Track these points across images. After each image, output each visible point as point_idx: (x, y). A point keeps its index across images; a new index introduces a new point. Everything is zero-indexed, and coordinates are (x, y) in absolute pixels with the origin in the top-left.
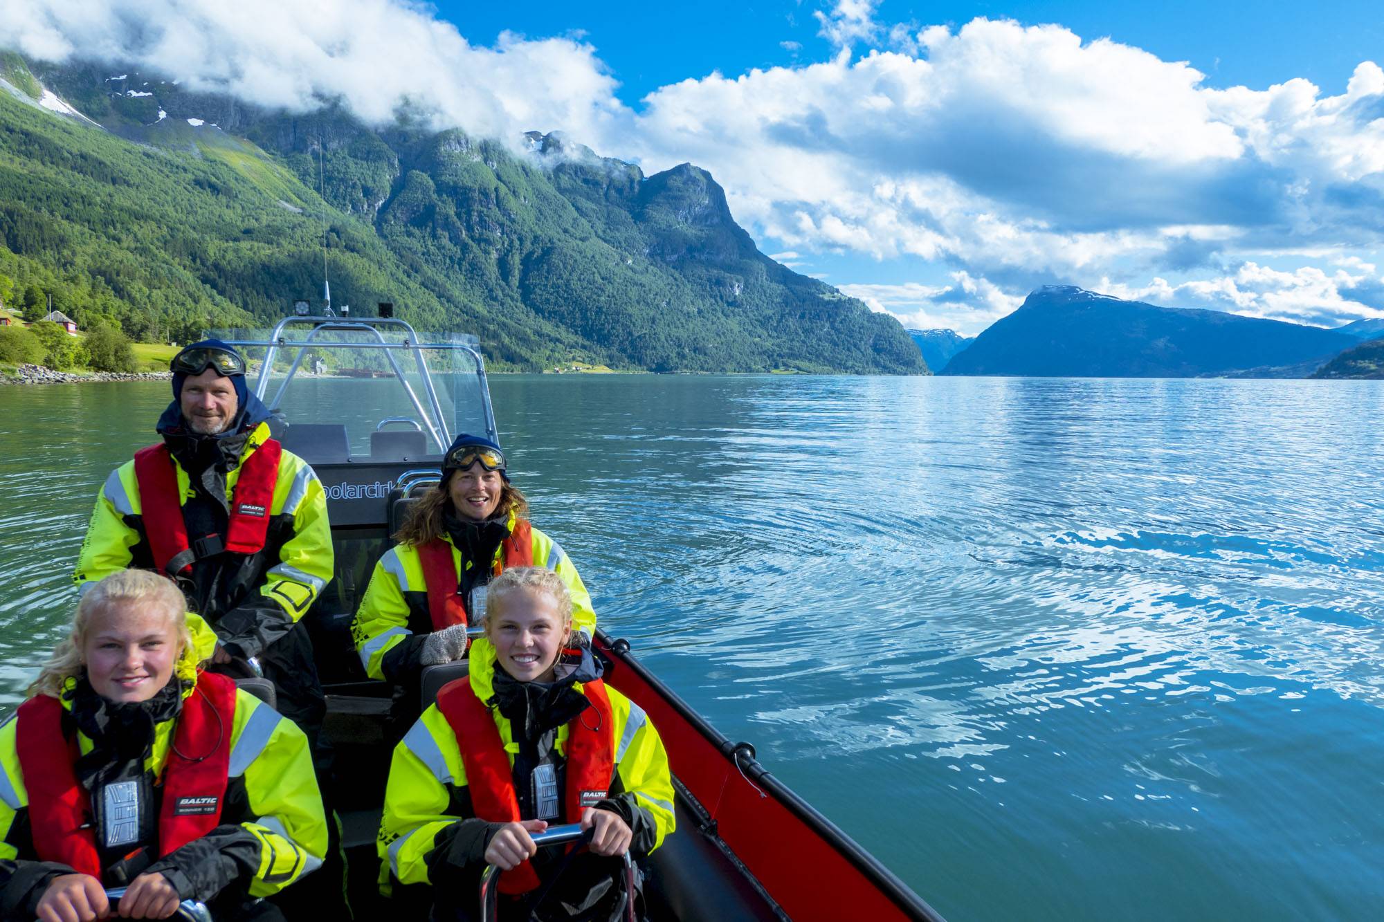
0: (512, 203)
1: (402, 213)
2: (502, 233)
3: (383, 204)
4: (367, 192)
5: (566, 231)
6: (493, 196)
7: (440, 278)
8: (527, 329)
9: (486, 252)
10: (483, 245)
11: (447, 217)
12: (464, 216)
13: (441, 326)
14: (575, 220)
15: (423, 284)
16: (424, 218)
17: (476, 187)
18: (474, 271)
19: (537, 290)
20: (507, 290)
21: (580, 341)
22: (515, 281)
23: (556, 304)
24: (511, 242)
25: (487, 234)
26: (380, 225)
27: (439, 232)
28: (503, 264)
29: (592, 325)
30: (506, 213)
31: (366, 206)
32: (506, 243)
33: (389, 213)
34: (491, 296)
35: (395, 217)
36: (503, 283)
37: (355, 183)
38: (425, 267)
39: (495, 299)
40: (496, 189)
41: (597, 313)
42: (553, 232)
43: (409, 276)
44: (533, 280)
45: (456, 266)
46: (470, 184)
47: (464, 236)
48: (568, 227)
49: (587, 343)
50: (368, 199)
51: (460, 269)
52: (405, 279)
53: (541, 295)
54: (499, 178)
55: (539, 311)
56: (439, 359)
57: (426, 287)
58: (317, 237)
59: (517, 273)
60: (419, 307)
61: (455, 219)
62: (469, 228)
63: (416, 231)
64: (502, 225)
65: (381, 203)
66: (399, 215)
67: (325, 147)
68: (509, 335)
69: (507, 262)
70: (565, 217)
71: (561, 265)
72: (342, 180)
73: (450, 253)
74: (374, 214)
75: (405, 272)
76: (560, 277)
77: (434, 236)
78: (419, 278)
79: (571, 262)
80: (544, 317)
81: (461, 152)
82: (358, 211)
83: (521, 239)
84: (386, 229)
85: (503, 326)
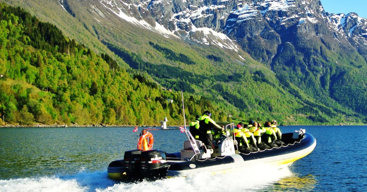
0: (328, 52)
1: (281, 60)
2: (323, 67)
3: (274, 57)
4: (268, 53)
5: (352, 63)
6: (319, 51)
7: (296, 88)
8: (331, 109)
9: (316, 75)
10: (314, 72)
11: (300, 61)
12: (307, 60)
13: (296, 109)
14: (357, 57)
15: (289, 91)
16: (291, 62)
17: (312, 48)
18: (311, 83)
19: (337, 91)
20: (324, 92)
21: (354, 113)
22: (327, 87)
23: (344, 97)
24: (327, 70)
25: (316, 67)
26: (273, 66)
27: (297, 67)
28: (323, 80)
29: (360, 106)
30: (325, 58)
31: (267, 58)
32: (324, 70)
33: (276, 61)
34: (316, 94)
35: (278, 62)
36: (322, 89)
37: (263, 49)
38: (291, 84)
39: (319, 95)
40: (321, 48)
41: (362, 100)
42: (345, 65)
43: (284, 89)
44: (335, 87)
45: (303, 82)
46: (309, 47)
47: (307, 69)
48: (353, 61)
49: (357, 114)
50: (268, 55)
51: (305, 83)
52: (283, 90)
53: (338, 93)
54: (323, 41)
55: (337, 100)
56: (295, 121)
57: (291, 93)
58: (252, 77)
59: (328, 84)
60: (288, 102)
61: (303, 62)
62: (309, 66)
63: (287, 68)
64: (323, 63)
65: (273, 56)
66: (280, 61)
67: (252, 35)
68: (322, 111)
69: (324, 79)
70: (352, 56)
71: (348, 80)
72: (258, 48)
73: (300, 77)
74: (270, 62)
75: (283, 87)
76: (347, 85)
77: (295, 70)
78: (288, 89)
79: (352, 78)
80: (339, 103)
81: (306, 32)
82: (264, 60)
83: (331, 69)
84: (275, 67)
85: (320, 107)
